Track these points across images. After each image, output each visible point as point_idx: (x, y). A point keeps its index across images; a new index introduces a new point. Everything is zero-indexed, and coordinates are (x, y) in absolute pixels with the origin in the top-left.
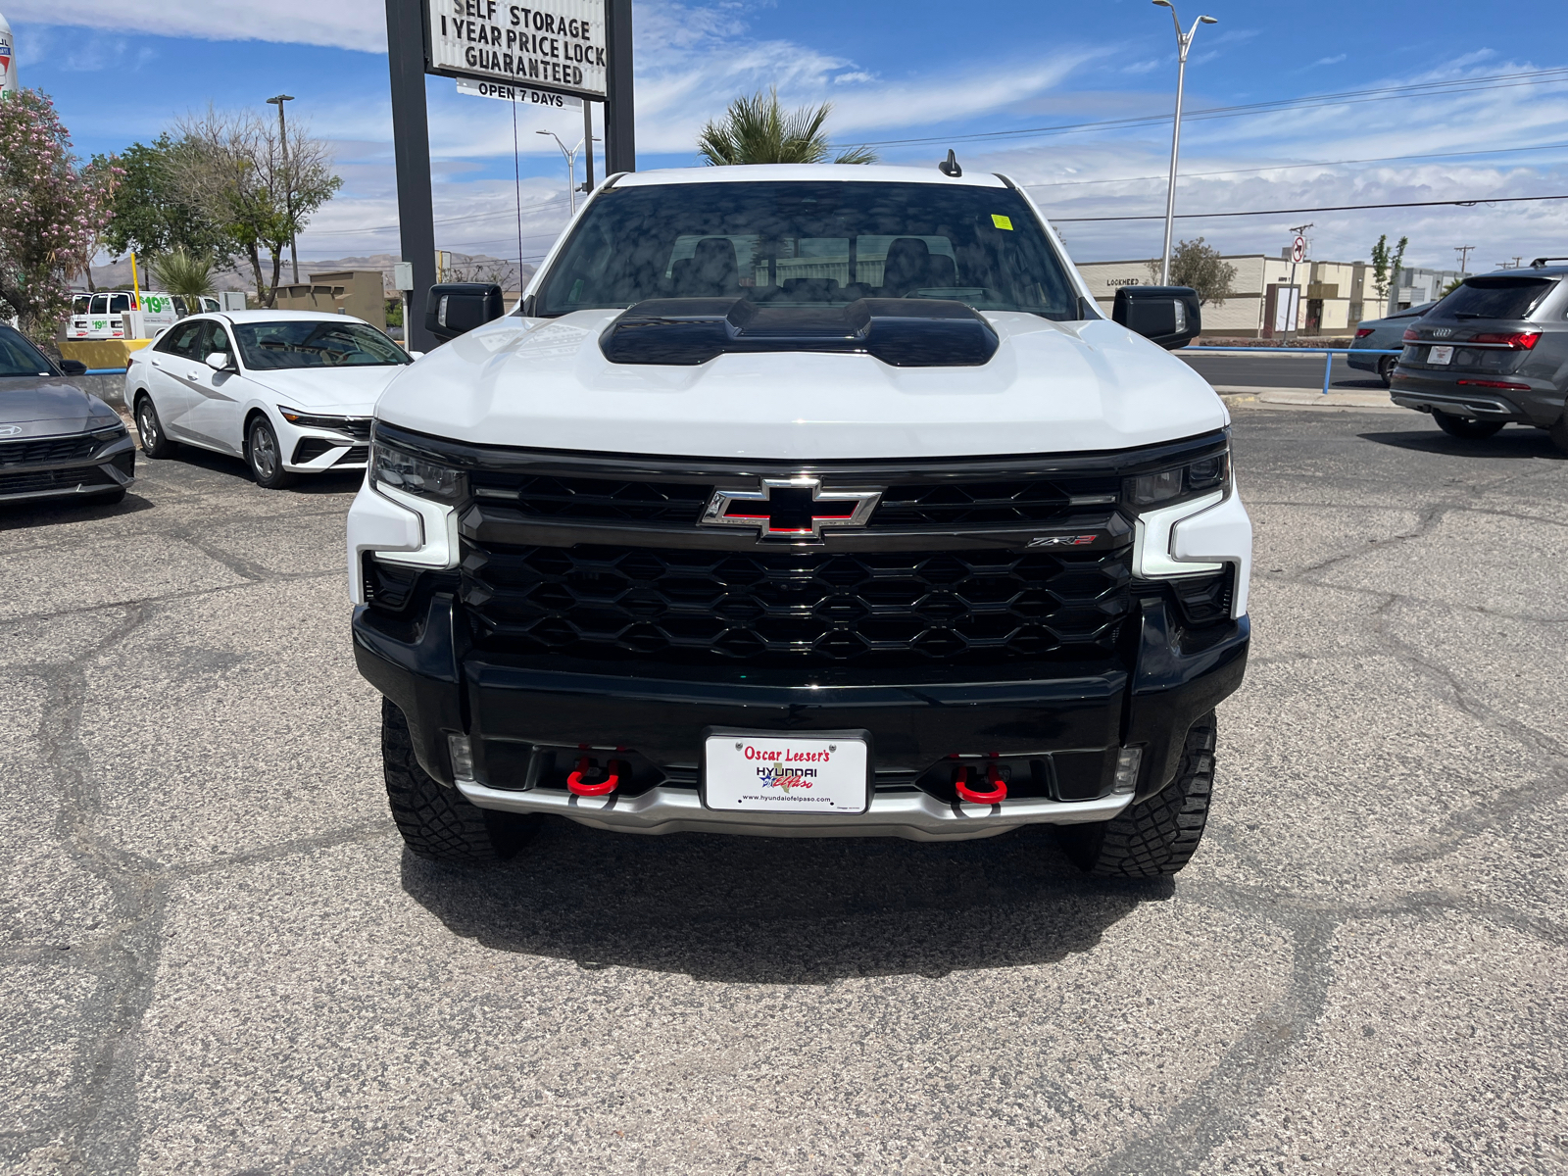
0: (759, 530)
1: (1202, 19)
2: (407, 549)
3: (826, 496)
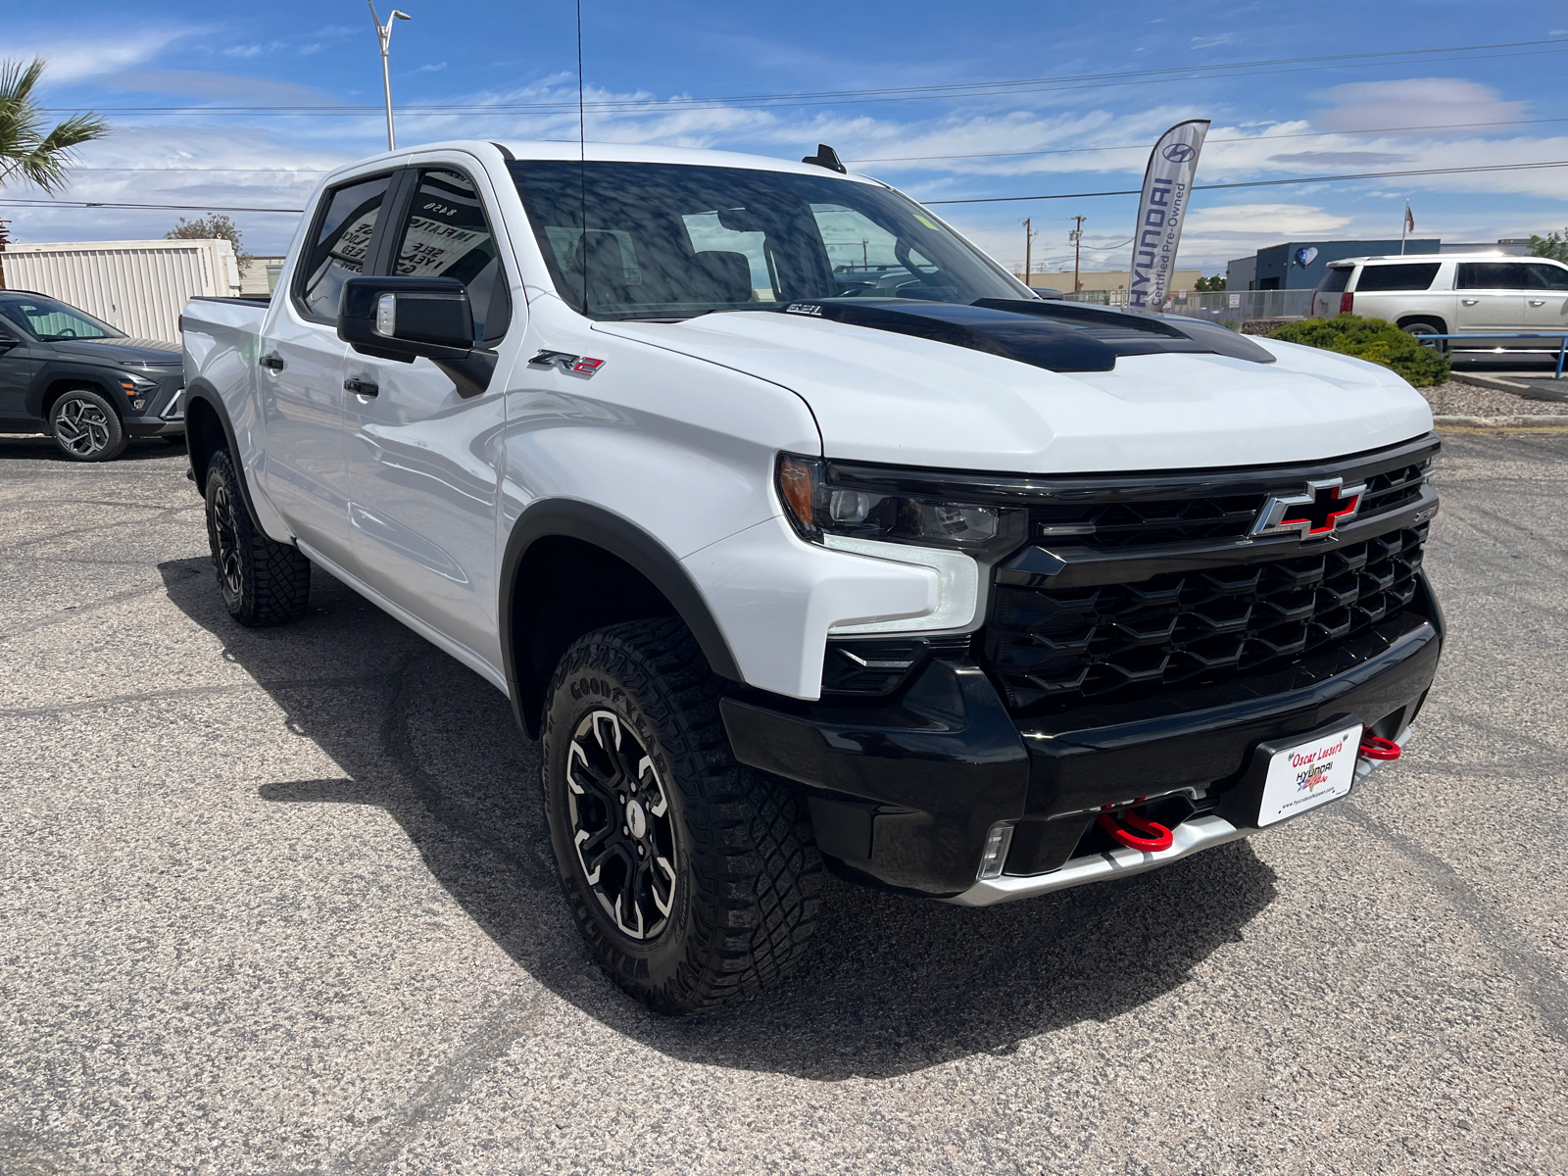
0: (1298, 533)
1: (396, 14)
2: (925, 613)
3: (1345, 493)
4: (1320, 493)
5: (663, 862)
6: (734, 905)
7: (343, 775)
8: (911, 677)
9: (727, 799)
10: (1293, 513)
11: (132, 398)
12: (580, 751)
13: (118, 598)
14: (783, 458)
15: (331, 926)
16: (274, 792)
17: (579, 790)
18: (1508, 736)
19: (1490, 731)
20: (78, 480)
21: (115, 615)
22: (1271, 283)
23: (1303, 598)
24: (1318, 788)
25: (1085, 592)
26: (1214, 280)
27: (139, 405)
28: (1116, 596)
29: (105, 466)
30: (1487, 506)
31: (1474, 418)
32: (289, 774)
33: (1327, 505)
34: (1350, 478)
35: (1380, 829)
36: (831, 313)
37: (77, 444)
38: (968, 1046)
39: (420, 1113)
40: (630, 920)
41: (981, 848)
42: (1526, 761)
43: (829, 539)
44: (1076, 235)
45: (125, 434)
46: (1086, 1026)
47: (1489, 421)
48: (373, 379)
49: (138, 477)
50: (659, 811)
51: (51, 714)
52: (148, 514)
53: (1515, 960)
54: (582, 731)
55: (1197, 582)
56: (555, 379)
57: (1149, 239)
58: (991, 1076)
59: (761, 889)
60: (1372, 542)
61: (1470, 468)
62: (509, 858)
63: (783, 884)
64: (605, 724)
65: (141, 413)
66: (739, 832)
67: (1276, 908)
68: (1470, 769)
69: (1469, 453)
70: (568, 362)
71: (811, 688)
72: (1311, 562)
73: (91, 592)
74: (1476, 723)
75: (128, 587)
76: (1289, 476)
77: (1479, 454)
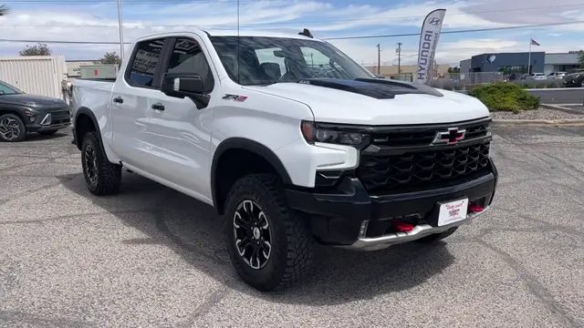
0: (446, 142)
2: (342, 163)
3: (459, 132)
4: (451, 131)
5: (267, 243)
6: (289, 251)
7: (147, 237)
8: (339, 181)
9: (287, 220)
10: (444, 137)
11: (30, 117)
12: (239, 214)
13: (46, 187)
14: (303, 122)
15: (156, 275)
16: (126, 242)
17: (238, 227)
18: (536, 221)
19: (530, 219)
20: (10, 149)
21: (48, 193)
22: (478, 70)
23: (450, 162)
24: (456, 216)
25: (386, 157)
26: (456, 68)
27: (32, 120)
28: (394, 159)
29: (18, 144)
30: (547, 151)
31: (546, 121)
32: (129, 237)
33: (454, 135)
34: (460, 128)
35: (490, 246)
36: (313, 83)
37: (6, 135)
38: (358, 297)
39: (197, 315)
40: (255, 264)
41: (359, 229)
42: (540, 228)
43: (316, 143)
44: (398, 51)
45: (26, 131)
46: (394, 293)
47: (552, 122)
48: (163, 104)
49: (35, 147)
50: (265, 227)
51: (39, 222)
52: (44, 160)
53: (525, 276)
54: (239, 208)
55: (418, 155)
56: (231, 103)
57: (424, 54)
58: (364, 304)
59: (297, 247)
60: (469, 147)
61: (542, 139)
62: (209, 257)
63: (303, 246)
64: (248, 205)
65: (33, 123)
66: (291, 230)
67: (453, 266)
68: (522, 230)
69: (543, 133)
70: (236, 98)
71: (312, 184)
72: (451, 151)
73: (34, 186)
74: (526, 218)
75: (47, 184)
76: (442, 127)
77: (547, 134)
